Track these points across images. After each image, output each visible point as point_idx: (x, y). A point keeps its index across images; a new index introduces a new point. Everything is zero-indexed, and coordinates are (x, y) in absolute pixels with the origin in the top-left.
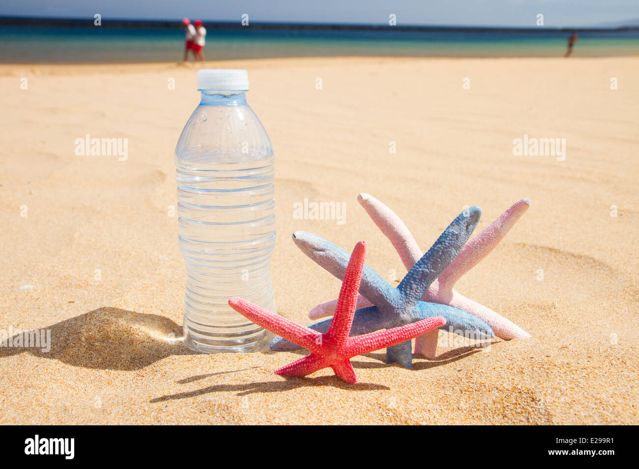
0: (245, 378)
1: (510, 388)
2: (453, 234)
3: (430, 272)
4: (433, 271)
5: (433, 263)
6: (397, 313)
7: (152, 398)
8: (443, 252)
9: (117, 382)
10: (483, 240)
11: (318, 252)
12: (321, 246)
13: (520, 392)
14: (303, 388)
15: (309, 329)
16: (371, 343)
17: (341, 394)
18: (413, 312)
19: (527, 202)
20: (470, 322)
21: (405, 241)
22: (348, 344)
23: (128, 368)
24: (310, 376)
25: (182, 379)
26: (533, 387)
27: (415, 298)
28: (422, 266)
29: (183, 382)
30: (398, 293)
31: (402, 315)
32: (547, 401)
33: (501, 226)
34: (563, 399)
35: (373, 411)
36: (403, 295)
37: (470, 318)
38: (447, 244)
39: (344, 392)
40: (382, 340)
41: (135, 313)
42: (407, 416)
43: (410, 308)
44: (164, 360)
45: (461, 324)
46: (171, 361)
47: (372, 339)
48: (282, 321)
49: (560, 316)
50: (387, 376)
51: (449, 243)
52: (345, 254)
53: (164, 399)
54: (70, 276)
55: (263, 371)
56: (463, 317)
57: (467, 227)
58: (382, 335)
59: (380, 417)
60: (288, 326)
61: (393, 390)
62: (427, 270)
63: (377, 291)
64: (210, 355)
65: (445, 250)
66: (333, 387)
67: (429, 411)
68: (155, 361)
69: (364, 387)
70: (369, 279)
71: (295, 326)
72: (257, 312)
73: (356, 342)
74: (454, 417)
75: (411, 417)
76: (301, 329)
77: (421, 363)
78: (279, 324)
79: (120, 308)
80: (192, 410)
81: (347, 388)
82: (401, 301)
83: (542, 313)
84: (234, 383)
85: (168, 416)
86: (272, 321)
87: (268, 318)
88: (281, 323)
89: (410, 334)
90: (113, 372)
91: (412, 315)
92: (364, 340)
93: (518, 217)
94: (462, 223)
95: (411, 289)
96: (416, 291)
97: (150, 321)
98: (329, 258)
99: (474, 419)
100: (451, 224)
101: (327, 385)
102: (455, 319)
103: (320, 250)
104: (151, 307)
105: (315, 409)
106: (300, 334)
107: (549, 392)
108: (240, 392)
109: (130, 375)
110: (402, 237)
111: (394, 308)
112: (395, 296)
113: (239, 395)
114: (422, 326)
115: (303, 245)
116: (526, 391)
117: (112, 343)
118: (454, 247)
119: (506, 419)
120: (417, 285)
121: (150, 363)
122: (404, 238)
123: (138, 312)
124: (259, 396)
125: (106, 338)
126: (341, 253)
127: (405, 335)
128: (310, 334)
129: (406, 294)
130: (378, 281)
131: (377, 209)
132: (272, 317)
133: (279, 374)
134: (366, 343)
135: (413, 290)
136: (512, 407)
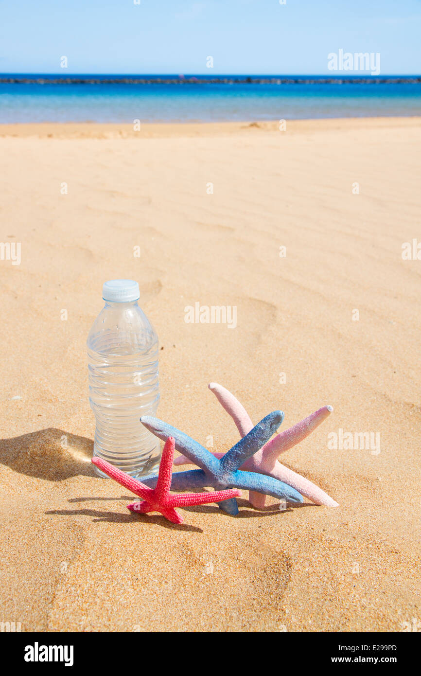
0: (107, 507)
1: (279, 551)
2: (260, 429)
3: (242, 454)
4: (244, 453)
5: (244, 448)
6: (216, 479)
7: (48, 510)
8: (252, 441)
9: (42, 489)
10: (295, 431)
11: (158, 432)
12: (160, 428)
13: (283, 556)
14: (137, 523)
15: (141, 484)
16: (184, 501)
17: (162, 531)
18: (229, 479)
19: (329, 409)
20: (281, 490)
21: (240, 421)
22: (168, 500)
23: (51, 479)
24: (149, 514)
25: (73, 498)
26: (293, 555)
27: (230, 470)
28: (237, 448)
29: (72, 501)
30: (219, 464)
31: (219, 481)
32: (295, 568)
33: (309, 424)
34: (307, 570)
35: (178, 548)
36: (222, 467)
37: (281, 487)
38: (255, 436)
39: (165, 530)
40: (192, 500)
41: (72, 434)
42: (198, 557)
43: (226, 477)
44: (74, 478)
45: (272, 491)
46: (78, 480)
47: (185, 498)
48: (124, 477)
49: (377, 490)
50: (208, 521)
51: (256, 435)
52: (178, 435)
53: (53, 512)
54: (48, 391)
55: (120, 504)
56: (275, 485)
57: (271, 425)
58: (193, 497)
59: (181, 554)
60: (128, 482)
61: (205, 533)
62: (240, 452)
63: (201, 462)
64: (104, 479)
65: (253, 440)
66: (158, 526)
67: (216, 556)
68: (69, 477)
69: (185, 528)
70: (195, 453)
71: (133, 482)
72: (108, 469)
73: (174, 498)
74: (232, 564)
75: (201, 558)
76: (137, 485)
77: (247, 511)
78: (121, 479)
79: (63, 429)
80: (64, 525)
81: (170, 527)
82: (220, 471)
83: (365, 485)
84: (98, 510)
85: (50, 526)
86: (118, 476)
87: (115, 474)
88: (123, 479)
89: (213, 499)
90: (42, 480)
91: (228, 481)
92: (180, 498)
93: (323, 419)
94: (267, 422)
95: (228, 463)
96: (231, 465)
97: (79, 443)
98: (165, 437)
99: (245, 568)
100: (261, 421)
101: (154, 523)
102: (267, 487)
103: (159, 431)
104: (85, 431)
105: (136, 541)
106: (135, 488)
107: (301, 561)
108: (97, 518)
109: (52, 484)
110: (238, 419)
111: (214, 475)
112: (215, 467)
113: (95, 521)
114: (223, 495)
115: (147, 426)
116: (287, 556)
117: (47, 459)
118: (260, 439)
119: (265, 574)
120: (232, 461)
121: (66, 478)
122: (239, 419)
123: (74, 434)
124: (105, 524)
125: (44, 454)
126: (175, 434)
127: (209, 500)
128: (142, 488)
129: (224, 466)
130: (203, 455)
131: (222, 395)
132: (118, 474)
133: (129, 508)
134: (180, 501)
135: (229, 464)
136: (273, 565)
